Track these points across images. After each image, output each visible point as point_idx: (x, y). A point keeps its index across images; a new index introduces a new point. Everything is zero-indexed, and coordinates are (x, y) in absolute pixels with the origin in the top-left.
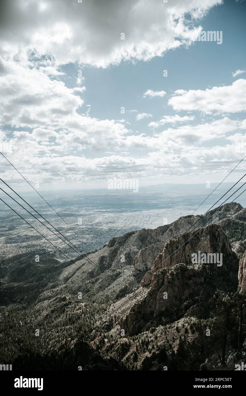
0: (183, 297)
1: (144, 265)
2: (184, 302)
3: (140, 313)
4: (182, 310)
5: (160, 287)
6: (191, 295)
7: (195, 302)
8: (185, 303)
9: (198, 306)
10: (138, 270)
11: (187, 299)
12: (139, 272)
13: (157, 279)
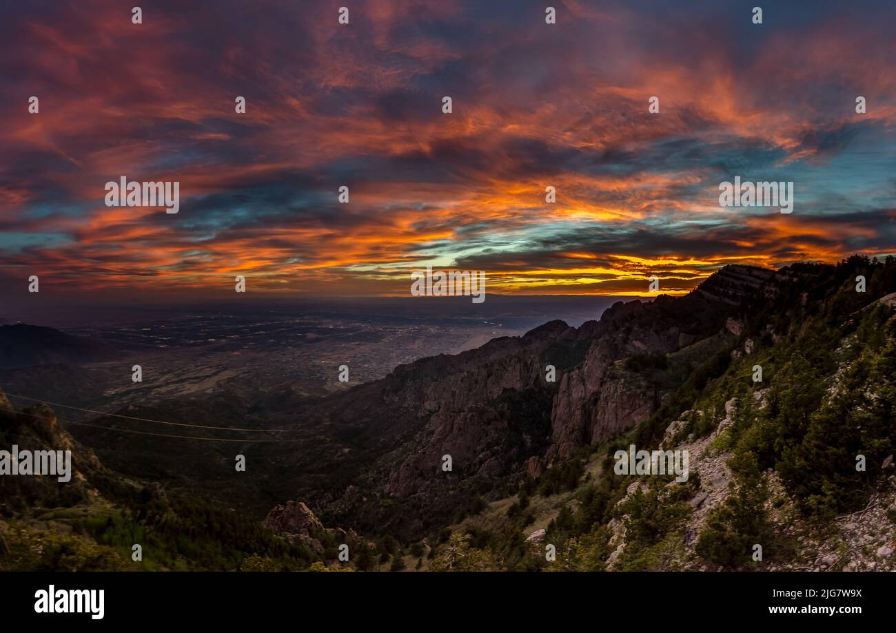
0: (479, 448)
1: (437, 403)
2: (480, 454)
3: (417, 469)
4: (475, 465)
5: (447, 436)
6: (489, 446)
7: (493, 454)
8: (481, 456)
9: (497, 459)
10: (428, 411)
11: (482, 451)
12: (428, 413)
13: (443, 425)
